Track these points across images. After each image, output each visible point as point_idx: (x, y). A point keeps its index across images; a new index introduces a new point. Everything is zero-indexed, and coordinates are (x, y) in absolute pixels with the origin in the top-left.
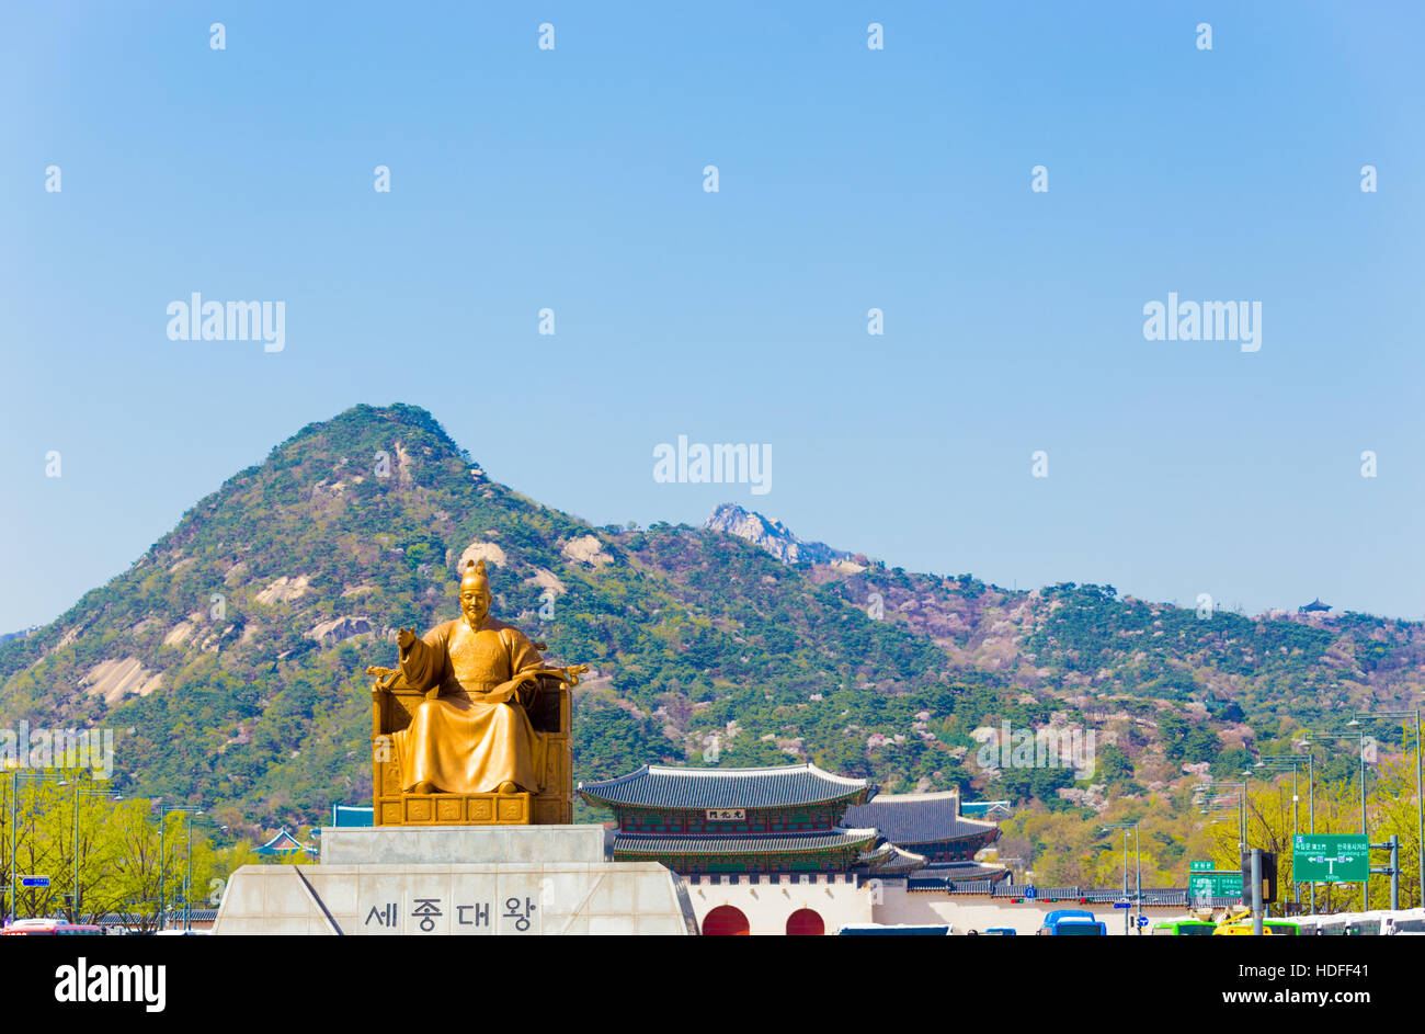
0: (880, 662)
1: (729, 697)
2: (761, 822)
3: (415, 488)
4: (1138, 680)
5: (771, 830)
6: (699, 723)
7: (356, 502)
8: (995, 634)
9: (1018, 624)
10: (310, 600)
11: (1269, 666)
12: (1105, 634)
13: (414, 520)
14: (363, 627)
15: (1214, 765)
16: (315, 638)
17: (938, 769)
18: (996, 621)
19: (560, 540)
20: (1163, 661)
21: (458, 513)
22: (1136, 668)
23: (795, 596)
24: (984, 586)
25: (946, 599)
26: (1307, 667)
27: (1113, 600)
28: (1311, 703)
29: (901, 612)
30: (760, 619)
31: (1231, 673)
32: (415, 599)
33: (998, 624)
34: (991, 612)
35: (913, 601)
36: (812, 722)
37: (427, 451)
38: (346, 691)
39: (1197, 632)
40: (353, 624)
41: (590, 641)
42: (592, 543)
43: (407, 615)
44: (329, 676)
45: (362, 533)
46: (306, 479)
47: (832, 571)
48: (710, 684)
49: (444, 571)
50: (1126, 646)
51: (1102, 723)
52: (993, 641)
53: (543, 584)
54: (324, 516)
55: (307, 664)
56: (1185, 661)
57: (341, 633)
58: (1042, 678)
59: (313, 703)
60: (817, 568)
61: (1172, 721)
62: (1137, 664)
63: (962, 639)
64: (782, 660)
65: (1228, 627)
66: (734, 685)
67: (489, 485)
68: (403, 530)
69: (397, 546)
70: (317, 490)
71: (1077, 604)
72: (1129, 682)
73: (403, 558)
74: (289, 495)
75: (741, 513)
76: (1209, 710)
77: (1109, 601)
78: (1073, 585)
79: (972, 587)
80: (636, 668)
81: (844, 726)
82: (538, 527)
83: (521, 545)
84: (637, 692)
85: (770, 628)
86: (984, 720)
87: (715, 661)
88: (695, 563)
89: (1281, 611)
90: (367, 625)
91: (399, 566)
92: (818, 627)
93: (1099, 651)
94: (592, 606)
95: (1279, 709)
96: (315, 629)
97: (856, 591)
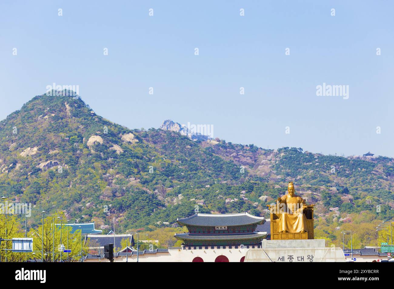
0: (226, 174)
1: (179, 186)
2: (232, 230)
3: (72, 117)
4: (311, 179)
5: (235, 232)
6: (169, 195)
7: (52, 122)
8: (263, 164)
9: (270, 161)
10: (38, 155)
11: (354, 174)
12: (299, 164)
13: (72, 128)
14: (56, 164)
15: (340, 208)
16: (40, 168)
17: (249, 210)
18: (263, 160)
19: (121, 135)
20: (319, 173)
21: (87, 126)
22: (310, 175)
23: (197, 152)
24: (258, 148)
25: (246, 152)
26: (367, 175)
27: (302, 153)
28: (369, 187)
29: (231, 157)
30: (186, 160)
31: (341, 177)
32: (73, 155)
33: (263, 161)
34: (261, 157)
35: (235, 153)
36: (207, 194)
37: (76, 105)
38: (51, 185)
39: (330, 163)
40: (53, 163)
41: (131, 168)
42: (131, 136)
43: (70, 160)
44: (45, 180)
45: (55, 133)
46: (36, 115)
47: (208, 143)
48: (172, 182)
49: (82, 145)
50: (306, 168)
51: (302, 194)
52: (262, 167)
53: (116, 149)
54: (42, 127)
55: (38, 176)
56: (326, 173)
57: (49, 166)
58: (279, 179)
59: (40, 189)
60: (203, 142)
61: (326, 194)
62: (310, 174)
63: (252, 166)
64: (195, 174)
65: (341, 161)
66: (179, 182)
67: (97, 116)
68: (68, 132)
69: (66, 137)
70: (39, 118)
71: (290, 154)
72: (307, 180)
73: (69, 141)
74: (30, 120)
75: (172, 123)
76: (338, 190)
77: (300, 153)
78: (288, 148)
79: (254, 148)
80: (147, 177)
81: (218, 196)
82: (113, 130)
83: (108, 136)
84: (148, 185)
85: (190, 163)
86: (264, 193)
87: (173, 174)
88: (164, 141)
89: (357, 156)
90: (57, 163)
91: (68, 144)
92: (205, 162)
93: (297, 170)
94: (132, 156)
95: (358, 189)
96: (40, 165)
97: (216, 150)
